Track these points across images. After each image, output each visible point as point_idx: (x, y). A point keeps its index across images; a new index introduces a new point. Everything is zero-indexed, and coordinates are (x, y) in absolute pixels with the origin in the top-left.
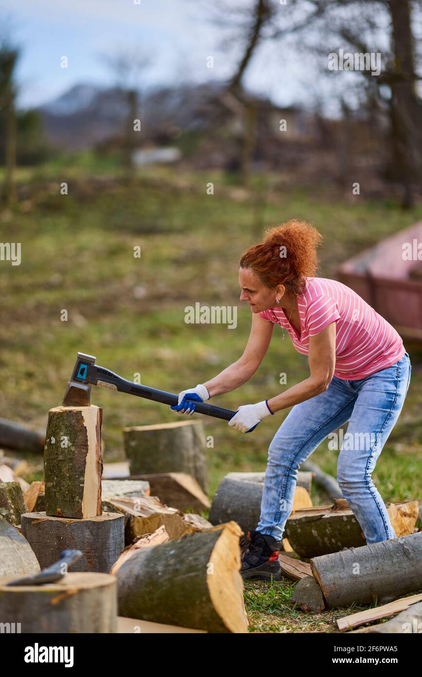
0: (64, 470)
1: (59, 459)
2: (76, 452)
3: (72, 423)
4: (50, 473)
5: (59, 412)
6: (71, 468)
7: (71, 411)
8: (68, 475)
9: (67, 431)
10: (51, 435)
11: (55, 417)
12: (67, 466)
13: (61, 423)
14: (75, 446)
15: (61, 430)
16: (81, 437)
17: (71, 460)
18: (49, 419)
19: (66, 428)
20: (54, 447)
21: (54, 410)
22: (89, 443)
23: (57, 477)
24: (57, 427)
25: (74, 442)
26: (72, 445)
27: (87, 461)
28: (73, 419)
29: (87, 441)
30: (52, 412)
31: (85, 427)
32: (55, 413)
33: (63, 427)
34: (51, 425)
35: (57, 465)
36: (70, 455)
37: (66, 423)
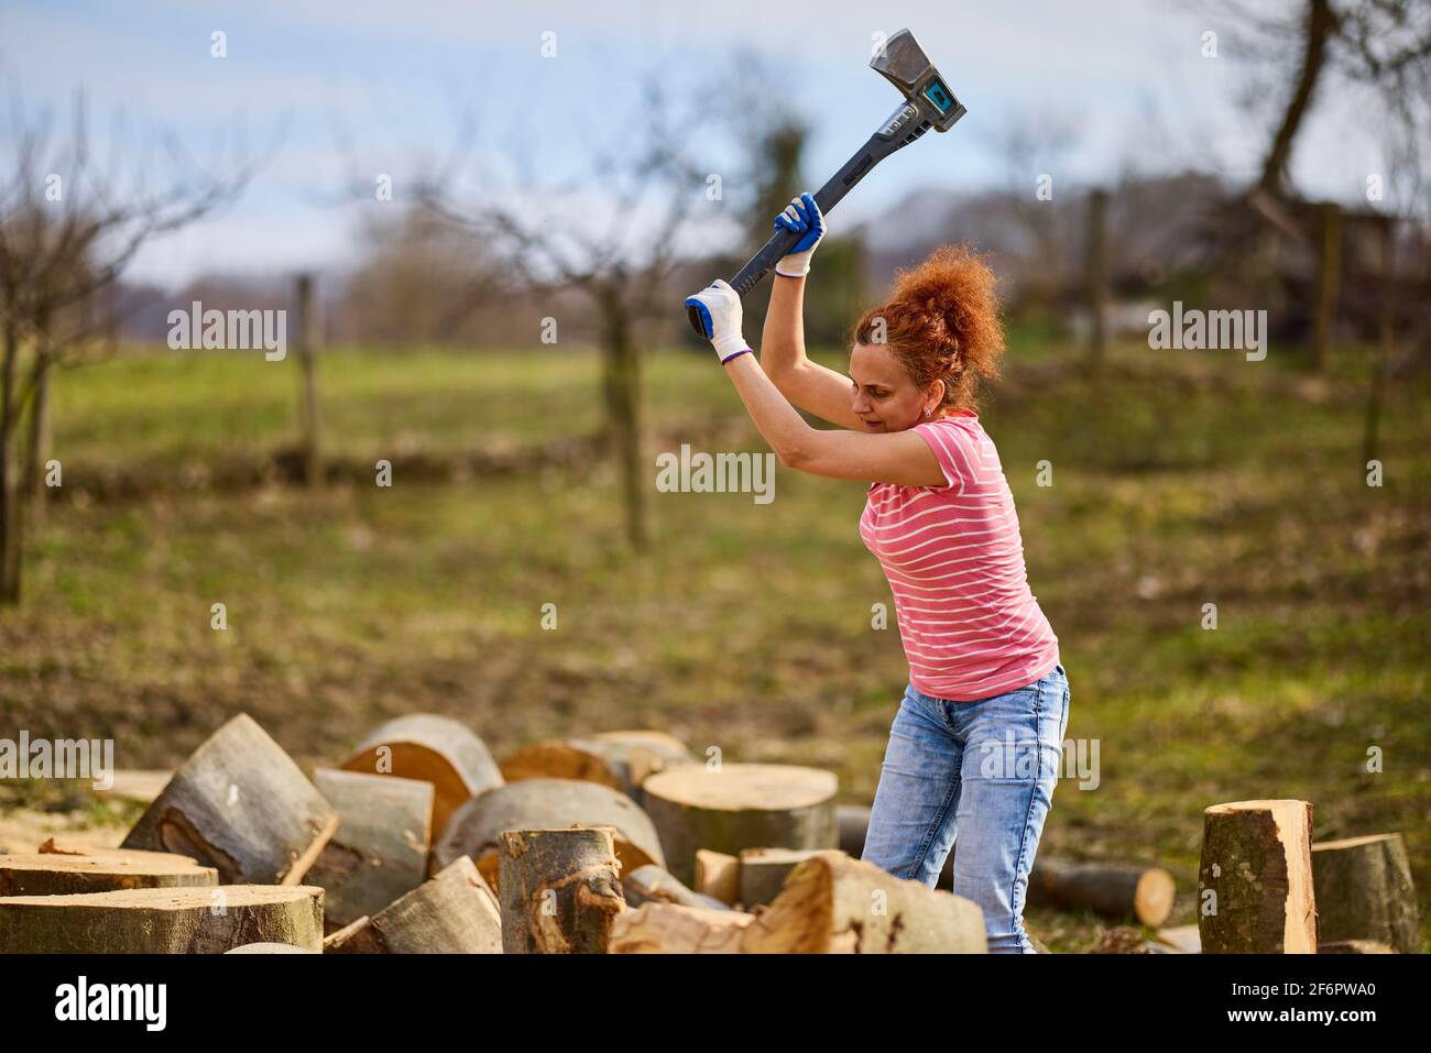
0: (1242, 929)
1: (1230, 908)
2: (1265, 893)
3: (1254, 835)
4: (1213, 937)
5: (1227, 815)
6: (1257, 927)
7: (1250, 812)
8: (1250, 940)
9: (1245, 852)
10: (1212, 860)
11: (1219, 824)
12: (1248, 922)
13: (1231, 836)
14: (1262, 880)
15: (1232, 851)
16: (1272, 863)
17: (1256, 909)
18: (1206, 829)
19: (1242, 846)
20: (1219, 883)
21: (1215, 809)
22: (1289, 875)
23: (1228, 944)
24: (1222, 845)
25: (1259, 874)
26: (1256, 880)
27: (1287, 911)
28: (1256, 827)
29: (1285, 870)
30: (1211, 815)
31: (1282, 844)
32: (1217, 817)
33: (1236, 843)
34: (1211, 841)
35: (1228, 920)
36: (1252, 899)
37: (1241, 836)
